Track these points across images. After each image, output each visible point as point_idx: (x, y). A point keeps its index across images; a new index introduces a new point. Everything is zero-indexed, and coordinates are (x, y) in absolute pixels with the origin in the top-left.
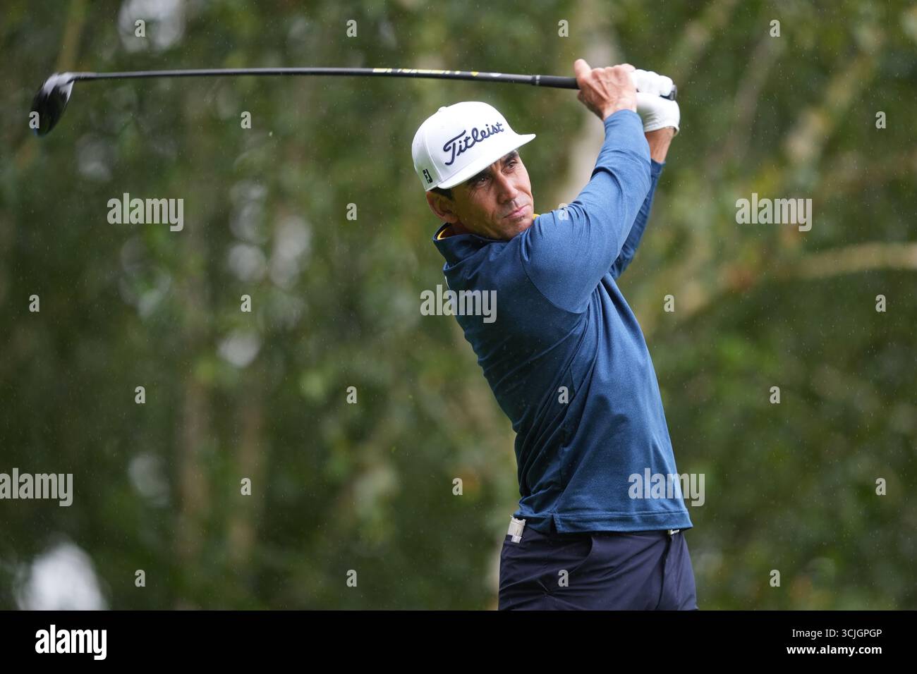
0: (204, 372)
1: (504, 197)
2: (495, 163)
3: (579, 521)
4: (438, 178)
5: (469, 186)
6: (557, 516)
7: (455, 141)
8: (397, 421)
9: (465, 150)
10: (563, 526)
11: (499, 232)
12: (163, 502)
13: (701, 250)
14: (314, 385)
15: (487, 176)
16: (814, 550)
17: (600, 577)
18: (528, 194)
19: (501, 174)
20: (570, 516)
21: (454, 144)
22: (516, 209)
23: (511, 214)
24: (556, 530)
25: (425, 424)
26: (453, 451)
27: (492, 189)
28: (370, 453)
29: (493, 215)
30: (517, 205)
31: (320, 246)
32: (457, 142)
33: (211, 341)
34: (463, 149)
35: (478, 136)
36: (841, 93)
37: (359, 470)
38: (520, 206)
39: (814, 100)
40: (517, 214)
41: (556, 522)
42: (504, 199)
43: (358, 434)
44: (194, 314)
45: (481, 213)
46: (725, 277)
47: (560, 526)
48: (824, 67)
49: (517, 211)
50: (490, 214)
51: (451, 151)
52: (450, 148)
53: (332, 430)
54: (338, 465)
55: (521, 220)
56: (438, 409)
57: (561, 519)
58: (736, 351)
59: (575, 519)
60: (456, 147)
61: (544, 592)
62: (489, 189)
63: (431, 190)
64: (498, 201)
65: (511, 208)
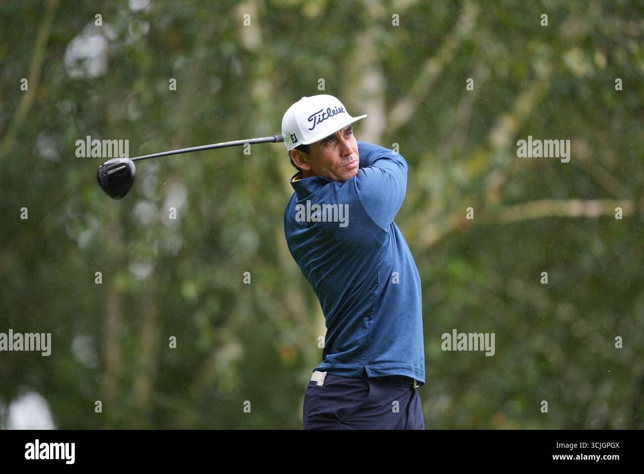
0: (120, 283)
1: (345, 152)
2: (340, 130)
3: (382, 370)
4: (302, 138)
5: (323, 145)
6: (367, 367)
7: (316, 115)
8: (242, 314)
9: (322, 120)
10: (372, 373)
11: (338, 176)
12: (93, 366)
13: (436, 204)
14: (190, 291)
15: (333, 139)
16: (509, 395)
17: (374, 413)
18: (356, 152)
19: (343, 138)
20: (376, 367)
21: (315, 117)
22: (351, 161)
23: (348, 164)
24: (367, 376)
25: (260, 315)
26: (277, 333)
27: (337, 148)
28: (225, 333)
29: (337, 163)
30: (352, 159)
31: (193, 202)
32: (317, 115)
33: (124, 263)
34: (321, 120)
35: (331, 113)
36: (525, 104)
37: (218, 344)
38: (354, 160)
39: (507, 108)
40: (351, 165)
41: (367, 371)
42: (345, 153)
43: (218, 322)
44: (114, 245)
45: (329, 163)
46: (451, 222)
47: (370, 373)
48: (513, 87)
49: (351, 163)
50: (335, 163)
51: (313, 121)
52: (313, 119)
53: (201, 319)
54: (204, 342)
55: (353, 169)
56: (269, 306)
57: (370, 369)
58: (459, 269)
59: (380, 368)
60: (315, 119)
61: (338, 421)
62: (335, 147)
63: (295, 148)
64: (341, 155)
65: (348, 159)
